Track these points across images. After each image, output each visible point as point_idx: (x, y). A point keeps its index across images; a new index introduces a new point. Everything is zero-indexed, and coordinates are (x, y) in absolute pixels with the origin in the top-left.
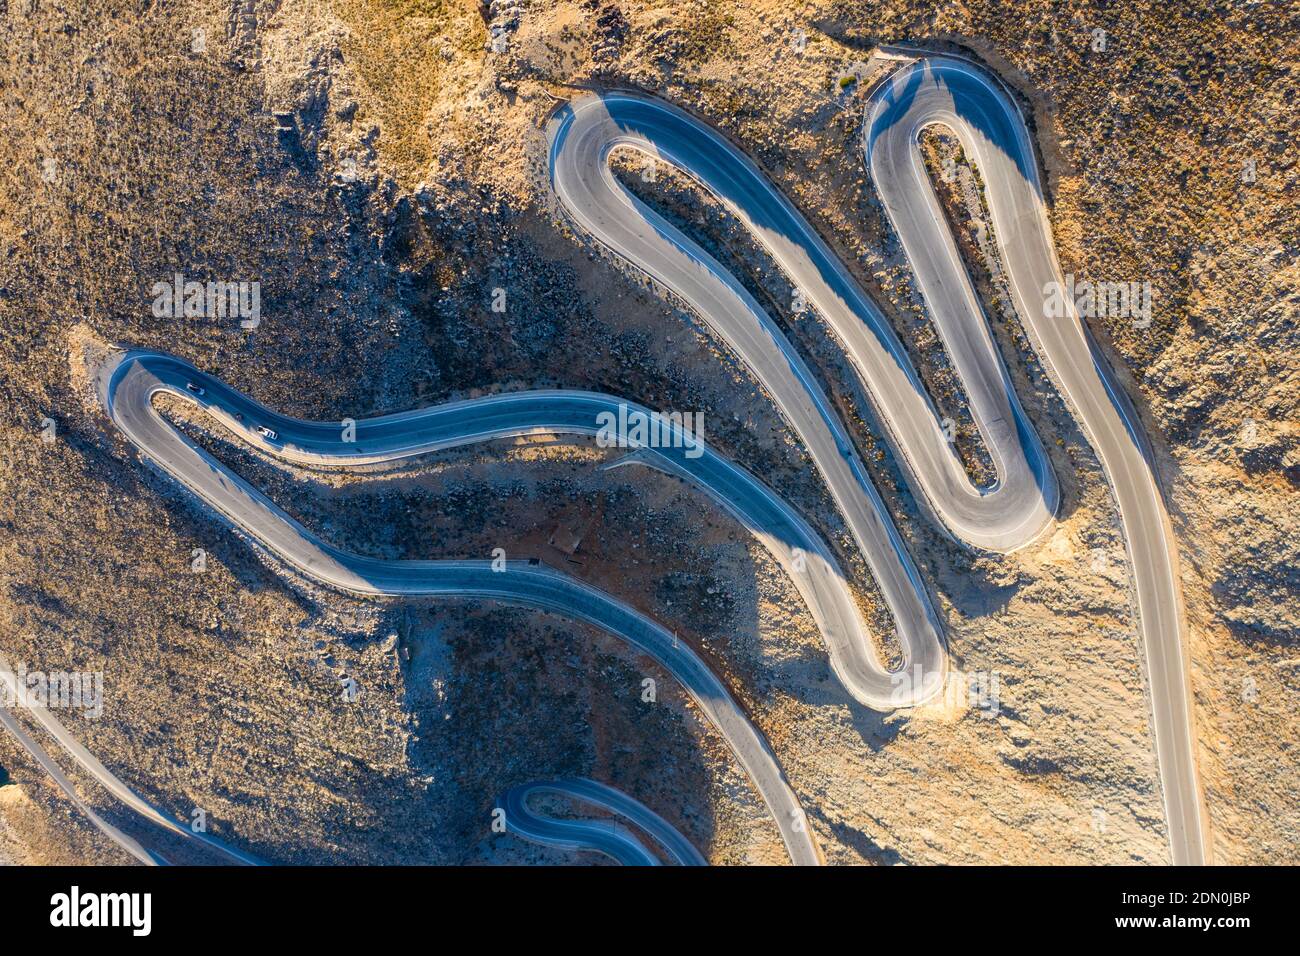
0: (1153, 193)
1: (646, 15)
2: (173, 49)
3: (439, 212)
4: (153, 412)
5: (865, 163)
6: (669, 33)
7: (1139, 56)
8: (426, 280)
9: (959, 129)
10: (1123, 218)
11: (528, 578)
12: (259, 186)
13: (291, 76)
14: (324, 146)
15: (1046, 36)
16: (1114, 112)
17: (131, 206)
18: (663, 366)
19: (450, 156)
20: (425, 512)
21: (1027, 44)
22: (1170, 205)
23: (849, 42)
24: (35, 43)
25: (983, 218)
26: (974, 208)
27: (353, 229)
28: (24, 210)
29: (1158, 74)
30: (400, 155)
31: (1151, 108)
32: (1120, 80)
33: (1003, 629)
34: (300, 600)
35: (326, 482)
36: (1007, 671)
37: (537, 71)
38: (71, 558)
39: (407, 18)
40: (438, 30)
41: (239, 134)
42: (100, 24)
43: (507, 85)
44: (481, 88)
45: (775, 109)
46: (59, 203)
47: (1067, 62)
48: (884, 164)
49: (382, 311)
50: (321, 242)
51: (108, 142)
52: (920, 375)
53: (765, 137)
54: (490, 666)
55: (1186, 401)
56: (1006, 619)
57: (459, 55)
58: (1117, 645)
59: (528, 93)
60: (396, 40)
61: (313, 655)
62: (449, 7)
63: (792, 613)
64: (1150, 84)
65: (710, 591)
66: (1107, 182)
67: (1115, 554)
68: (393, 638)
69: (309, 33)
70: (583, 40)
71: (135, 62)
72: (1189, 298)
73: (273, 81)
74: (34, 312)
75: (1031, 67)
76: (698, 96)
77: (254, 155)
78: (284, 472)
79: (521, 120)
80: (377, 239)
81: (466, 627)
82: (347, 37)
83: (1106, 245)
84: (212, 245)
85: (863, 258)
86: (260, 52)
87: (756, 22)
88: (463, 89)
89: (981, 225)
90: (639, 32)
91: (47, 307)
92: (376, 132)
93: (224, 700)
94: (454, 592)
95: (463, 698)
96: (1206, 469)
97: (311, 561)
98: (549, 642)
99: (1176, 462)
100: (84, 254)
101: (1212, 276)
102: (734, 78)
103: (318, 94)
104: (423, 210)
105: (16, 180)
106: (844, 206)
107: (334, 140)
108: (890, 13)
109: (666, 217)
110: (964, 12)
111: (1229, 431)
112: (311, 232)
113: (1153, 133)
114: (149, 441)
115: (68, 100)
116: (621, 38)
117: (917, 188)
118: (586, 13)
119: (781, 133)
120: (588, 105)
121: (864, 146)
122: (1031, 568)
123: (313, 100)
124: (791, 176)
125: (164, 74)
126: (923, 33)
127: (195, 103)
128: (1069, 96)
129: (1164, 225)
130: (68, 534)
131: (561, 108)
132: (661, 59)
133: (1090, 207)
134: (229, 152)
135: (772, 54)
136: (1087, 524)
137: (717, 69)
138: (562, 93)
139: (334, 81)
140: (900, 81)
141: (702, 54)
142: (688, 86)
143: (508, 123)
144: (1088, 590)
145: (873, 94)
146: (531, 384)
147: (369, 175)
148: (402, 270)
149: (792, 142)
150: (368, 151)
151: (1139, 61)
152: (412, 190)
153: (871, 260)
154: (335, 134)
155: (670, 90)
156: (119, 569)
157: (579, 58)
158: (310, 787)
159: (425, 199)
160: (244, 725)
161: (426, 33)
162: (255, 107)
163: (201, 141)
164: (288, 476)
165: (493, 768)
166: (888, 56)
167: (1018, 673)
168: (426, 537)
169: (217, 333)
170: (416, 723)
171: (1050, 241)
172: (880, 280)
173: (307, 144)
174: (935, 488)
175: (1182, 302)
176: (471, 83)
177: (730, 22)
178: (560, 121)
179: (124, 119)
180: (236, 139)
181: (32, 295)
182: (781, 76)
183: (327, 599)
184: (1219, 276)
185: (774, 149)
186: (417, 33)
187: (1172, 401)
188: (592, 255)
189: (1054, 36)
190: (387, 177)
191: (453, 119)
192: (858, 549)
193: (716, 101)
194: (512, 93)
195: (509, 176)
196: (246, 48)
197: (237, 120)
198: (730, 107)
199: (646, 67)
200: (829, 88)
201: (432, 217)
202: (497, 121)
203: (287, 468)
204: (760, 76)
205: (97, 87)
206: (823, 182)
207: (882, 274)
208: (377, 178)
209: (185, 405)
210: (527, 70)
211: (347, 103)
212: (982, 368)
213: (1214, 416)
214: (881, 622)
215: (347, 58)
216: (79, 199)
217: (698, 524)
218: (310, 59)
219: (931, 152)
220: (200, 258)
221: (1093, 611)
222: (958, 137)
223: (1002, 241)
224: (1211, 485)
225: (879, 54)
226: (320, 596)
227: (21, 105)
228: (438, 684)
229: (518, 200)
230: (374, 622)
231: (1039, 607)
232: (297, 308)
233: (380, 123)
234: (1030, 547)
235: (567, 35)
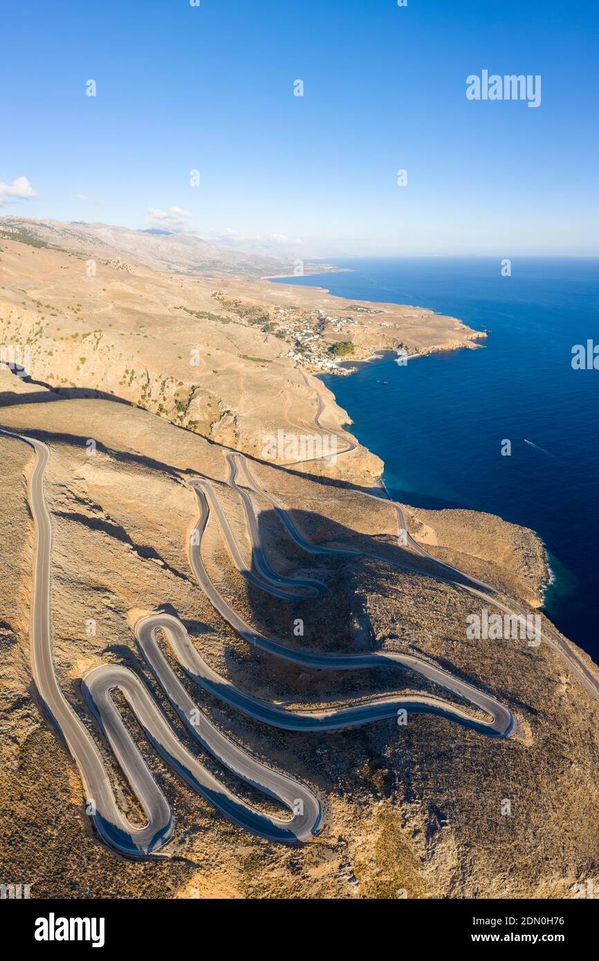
0: (36, 794)
1: (280, 874)
2: (498, 852)
3: (372, 793)
4: (492, 715)
5: (173, 812)
6: (268, 865)
7: (44, 848)
8: (374, 768)
9: (129, 826)
10: (50, 785)
11: (322, 664)
12: (454, 799)
13: (443, 845)
14: (426, 817)
15: (89, 859)
16: (55, 827)
17: (512, 790)
18: (265, 739)
19: (368, 816)
20: (369, 683)
21: (98, 857)
22: (28, 788)
23: (182, 859)
24: (562, 854)
25: (116, 790)
26: (120, 794)
27: (410, 785)
28: (559, 789)
29: (35, 840)
30: (391, 817)
31: (37, 826)
32: (53, 840)
33: (110, 637)
34: (419, 650)
35: (413, 691)
36: (110, 623)
37: (329, 848)
38: (520, 668)
39: (392, 880)
40: (377, 875)
41: (465, 819)
42: (533, 861)
43: (343, 843)
44: (356, 845)
45: (217, 835)
46: (544, 791)
47: (78, 849)
48: (164, 811)
49: (394, 754)
50: (425, 779)
51: (525, 815)
52: (145, 733)
53: (221, 824)
54: (335, 633)
55: (21, 712)
56: (108, 641)
57: (367, 863)
58: (61, 627)
59: (333, 839)
60: (397, 869)
61: (410, 631)
62: (373, 885)
63: (203, 649)
64: (38, 836)
65: (240, 660)
66: (57, 800)
67: (58, 659)
68: (378, 638)
69: (437, 868)
70: (309, 862)
71: (515, 846)
72: (19, 752)
73: (451, 842)
74: (549, 751)
75: (96, 847)
76: (253, 840)
77: (458, 810)
78: (431, 694)
79: (336, 828)
80: (399, 781)
81: (347, 646)
82: (420, 869)
83: (57, 775)
84: (474, 776)
85: (172, 776)
86: (459, 854)
87: (228, 871)
88: (364, 846)
89: (117, 787)
90: (283, 866)
91: (544, 752)
92: (403, 826)
93: (446, 619)
94: (353, 656)
95: (345, 621)
96: (15, 685)
97: (416, 663)
98: (311, 643)
99: (28, 690)
100: (530, 772)
101: (8, 759)
102: (237, 847)
103: (431, 839)
104: (379, 794)
105: (564, 801)
106: (182, 796)
107: (422, 820)
108: (165, 872)
109: (266, 794)
110: (130, 871)
111: (3, 698)
112: (429, 782)
113: (36, 817)
114: (493, 704)
115: (544, 831)
116: (291, 863)
117: (147, 803)
118: (308, 874)
119: (213, 825)
120: (305, 836)
121: (174, 818)
122: (97, 658)
123: (432, 835)
124: (208, 809)
125: (501, 842)
126: (149, 864)
127: (486, 830)
128: (77, 835)
129: (30, 781)
130: (523, 676)
131: (316, 833)
132: (272, 853)
133: (65, 790)
134: (469, 811)
135: (219, 857)
136: (70, 672)
137: (245, 851)
138: (317, 840)
139: (424, 847)
140: (158, 845)
141: (252, 857)
142: (258, 844)
143: (341, 828)
144: (72, 647)
145: (171, 839)
146: (325, 733)
147: (404, 806)
148: (387, 770)
149: (208, 822)
150: (406, 817)
151: (43, 846)
152: (384, 802)
153: (168, 775)
154: (422, 823)
155: (267, 842)
156: (499, 662)
157: (310, 855)
158: (406, 591)
159: (378, 799)
160: (436, 611)
161: (383, 873)
162: (458, 829)
163: (482, 815)
164: (430, 692)
165: (331, 599)
166: (164, 854)
167: (104, 621)
168: (367, 675)
169: (468, 744)
170: (364, 610)
171: (84, 781)
172: (164, 767)
173: (434, 816)
174: (139, 688)
175: (22, 751)
176: (361, 848)
177: (241, 871)
178: (317, 829)
179: (518, 823)
180: (466, 817)
181: (552, 757)
182: (215, 848)
183: (407, 650)
184: (5, 758)
185: (216, 819)
186: (387, 873)
187: (28, 713)
188: (300, 776)
189: (85, 859)
190: (396, 807)
191: (367, 831)
192: (174, 671)
193: (245, 838)
194: (340, 839)
195: (339, 807)
196: (465, 855)
197: (466, 824)
198: (238, 836)
199: (278, 851)
200: (191, 840)
201: (375, 792)
202: (347, 829)
203: (430, 696)
204: (225, 848)
205: (532, 836)
206: (193, 806)
207: (163, 770)
208: (401, 806)
209: (478, 718)
210: (334, 849)
211: (417, 838)
212: (116, 733)
213: (10, 705)
214: (164, 644)
215: (419, 859)
216: (535, 793)
217: (246, 682)
218: (435, 855)
219: (142, 817)
220: (478, 771)
221: (71, 640)
222: (129, 823)
223: (107, 781)
224: (13, 679)
225: (169, 855)
226: (411, 651)
227: (566, 830)
228: (357, 626)
229: (335, 796)
230: (386, 643)
231: (94, 643)
232: (433, 754)
233: (402, 831)
234: (96, 666)
235: (316, 864)
